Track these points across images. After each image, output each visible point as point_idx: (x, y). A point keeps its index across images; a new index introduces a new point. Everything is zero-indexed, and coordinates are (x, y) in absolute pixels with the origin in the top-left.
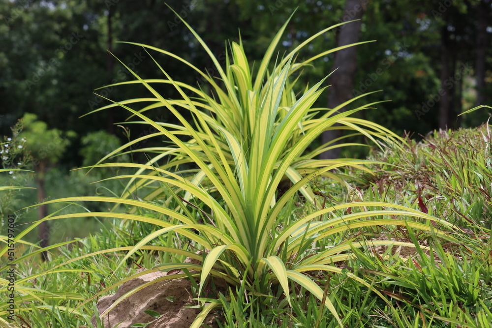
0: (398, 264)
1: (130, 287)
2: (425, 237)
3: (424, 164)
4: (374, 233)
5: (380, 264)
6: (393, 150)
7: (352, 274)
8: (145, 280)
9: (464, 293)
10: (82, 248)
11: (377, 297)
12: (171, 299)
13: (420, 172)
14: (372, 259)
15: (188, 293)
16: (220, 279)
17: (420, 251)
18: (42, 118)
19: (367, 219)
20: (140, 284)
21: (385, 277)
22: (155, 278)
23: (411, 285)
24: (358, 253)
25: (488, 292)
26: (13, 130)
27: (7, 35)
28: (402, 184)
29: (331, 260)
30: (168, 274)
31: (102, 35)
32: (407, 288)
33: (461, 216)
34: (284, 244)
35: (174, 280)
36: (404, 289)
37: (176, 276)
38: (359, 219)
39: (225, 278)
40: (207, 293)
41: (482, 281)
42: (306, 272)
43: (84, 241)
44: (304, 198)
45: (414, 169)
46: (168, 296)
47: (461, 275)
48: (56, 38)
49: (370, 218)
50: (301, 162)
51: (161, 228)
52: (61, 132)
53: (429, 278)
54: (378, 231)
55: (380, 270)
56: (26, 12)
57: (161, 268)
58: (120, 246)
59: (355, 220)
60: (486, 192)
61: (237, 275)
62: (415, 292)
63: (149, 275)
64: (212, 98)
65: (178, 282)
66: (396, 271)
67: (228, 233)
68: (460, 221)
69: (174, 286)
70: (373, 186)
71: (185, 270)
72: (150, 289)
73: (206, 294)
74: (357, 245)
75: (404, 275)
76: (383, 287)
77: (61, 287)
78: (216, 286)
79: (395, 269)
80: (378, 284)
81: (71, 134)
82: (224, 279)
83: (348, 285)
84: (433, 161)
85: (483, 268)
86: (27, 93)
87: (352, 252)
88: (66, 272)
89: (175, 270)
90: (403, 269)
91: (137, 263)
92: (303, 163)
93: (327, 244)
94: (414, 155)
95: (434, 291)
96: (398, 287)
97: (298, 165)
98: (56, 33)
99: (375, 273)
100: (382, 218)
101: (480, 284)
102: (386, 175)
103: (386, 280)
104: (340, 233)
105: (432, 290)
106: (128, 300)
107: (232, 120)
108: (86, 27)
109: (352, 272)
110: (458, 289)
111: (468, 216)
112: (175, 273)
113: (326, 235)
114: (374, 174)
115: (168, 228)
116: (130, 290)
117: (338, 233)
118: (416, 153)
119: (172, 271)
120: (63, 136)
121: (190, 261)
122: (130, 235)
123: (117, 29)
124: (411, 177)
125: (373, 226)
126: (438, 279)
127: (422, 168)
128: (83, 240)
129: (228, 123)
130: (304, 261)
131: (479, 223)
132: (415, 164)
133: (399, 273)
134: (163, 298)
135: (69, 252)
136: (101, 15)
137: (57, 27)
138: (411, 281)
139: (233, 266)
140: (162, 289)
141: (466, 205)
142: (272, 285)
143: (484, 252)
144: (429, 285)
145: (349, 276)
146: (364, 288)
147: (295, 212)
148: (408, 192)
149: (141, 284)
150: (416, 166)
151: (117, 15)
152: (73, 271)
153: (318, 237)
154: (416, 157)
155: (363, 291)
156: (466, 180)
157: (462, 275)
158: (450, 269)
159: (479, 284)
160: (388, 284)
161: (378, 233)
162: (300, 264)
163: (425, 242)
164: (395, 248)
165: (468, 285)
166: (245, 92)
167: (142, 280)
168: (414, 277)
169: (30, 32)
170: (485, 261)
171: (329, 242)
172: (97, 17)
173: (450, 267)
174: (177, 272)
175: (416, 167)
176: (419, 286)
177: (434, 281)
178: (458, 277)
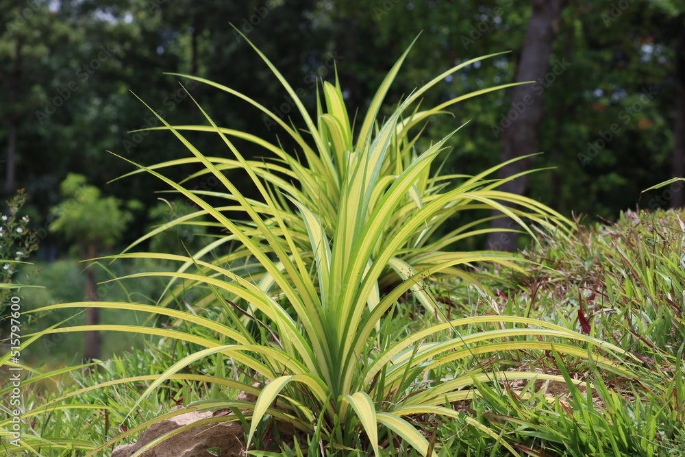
0: (539, 407)
1: (156, 434)
2: (585, 367)
3: (598, 260)
4: (513, 360)
5: (515, 406)
6: (556, 240)
7: (474, 420)
8: (179, 423)
9: (636, 450)
10: (103, 375)
11: (508, 454)
12: (214, 451)
13: (593, 272)
14: (504, 398)
15: (239, 443)
16: (286, 423)
17: (573, 388)
18: (95, 181)
19: (504, 340)
20: (171, 429)
21: (520, 425)
22: (195, 420)
23: (558, 437)
24: (484, 389)
25: (668, 450)
26: (9, 205)
27: (45, 60)
28: (565, 289)
29: (446, 398)
30: (214, 414)
31: (183, 62)
32: (552, 443)
33: (638, 338)
34: (381, 374)
35: (220, 423)
36: (548, 443)
37: (225, 418)
38: (492, 340)
39: (293, 422)
40: (267, 443)
41: (662, 433)
42: (411, 416)
43: (107, 365)
44: (423, 308)
45: (583, 268)
46: (211, 447)
47: (630, 423)
48: (117, 65)
49: (508, 338)
50: (423, 254)
51: (204, 348)
52: (120, 202)
53: (583, 427)
54: (518, 356)
55: (514, 415)
56: (74, 27)
57: (199, 407)
58: (157, 372)
59: (487, 342)
60: (675, 305)
61: (311, 418)
62: (563, 448)
63: (187, 415)
64: (296, 159)
65: (227, 427)
66: (536, 416)
67: (299, 357)
68: (638, 345)
69: (220, 433)
70: (523, 291)
71: (236, 410)
72: (186, 436)
73: (265, 445)
74: (483, 378)
75: (549, 422)
76: (518, 439)
77: (68, 430)
78: (280, 433)
79: (536, 414)
80: (511, 434)
81: (134, 204)
82: (292, 424)
83: (468, 436)
84: (611, 257)
85: (664, 414)
86: (73, 145)
87: (475, 388)
88: (78, 409)
89: (225, 410)
90: (548, 414)
91: (175, 398)
92: (425, 257)
93: (444, 374)
94: (585, 248)
95: (591, 446)
96: (539, 441)
97: (418, 259)
98: (117, 57)
99: (506, 418)
100: (525, 339)
101: (658, 438)
102: (545, 276)
103: (522, 429)
104: (463, 359)
105: (587, 444)
106: (154, 452)
107: (325, 193)
108: (160, 50)
109: (475, 416)
110: (626, 445)
111: (648, 338)
112: (223, 413)
113: (442, 363)
114: (527, 275)
115: (213, 348)
116: (155, 438)
117: (461, 360)
118: (589, 245)
119: (220, 411)
120: (123, 208)
121: (245, 396)
122: (171, 357)
123: (206, 53)
124: (580, 279)
125: (512, 351)
126: (596, 429)
127: (595, 267)
128: (105, 363)
129: (317, 197)
130: (408, 399)
131: (665, 349)
132: (585, 261)
133: (541, 419)
134: (204, 450)
135: (84, 379)
136: (183, 32)
137: (117, 49)
138: (558, 431)
139: (305, 405)
140: (203, 437)
141: (648, 322)
142: (361, 434)
143: (666, 390)
144: (583, 437)
145: (469, 422)
146: (491, 440)
147: (409, 327)
148: (573, 302)
149: (173, 429)
150: (586, 263)
151: (206, 33)
152: (88, 407)
153: (432, 365)
154: (588, 250)
155: (490, 444)
156: (651, 285)
157: (633, 424)
158: (614, 416)
159: (655, 437)
160: (525, 435)
161: (519, 360)
162: (403, 404)
163: (586, 374)
164: (539, 383)
165: (640, 439)
166: (342, 152)
167: (175, 423)
168: (562, 427)
169: (78, 56)
170: (666, 404)
171: (447, 372)
172: (177, 35)
173: (613, 412)
174: (227, 412)
175: (587, 265)
176: (569, 439)
177: (590, 432)
178: (626, 427)
